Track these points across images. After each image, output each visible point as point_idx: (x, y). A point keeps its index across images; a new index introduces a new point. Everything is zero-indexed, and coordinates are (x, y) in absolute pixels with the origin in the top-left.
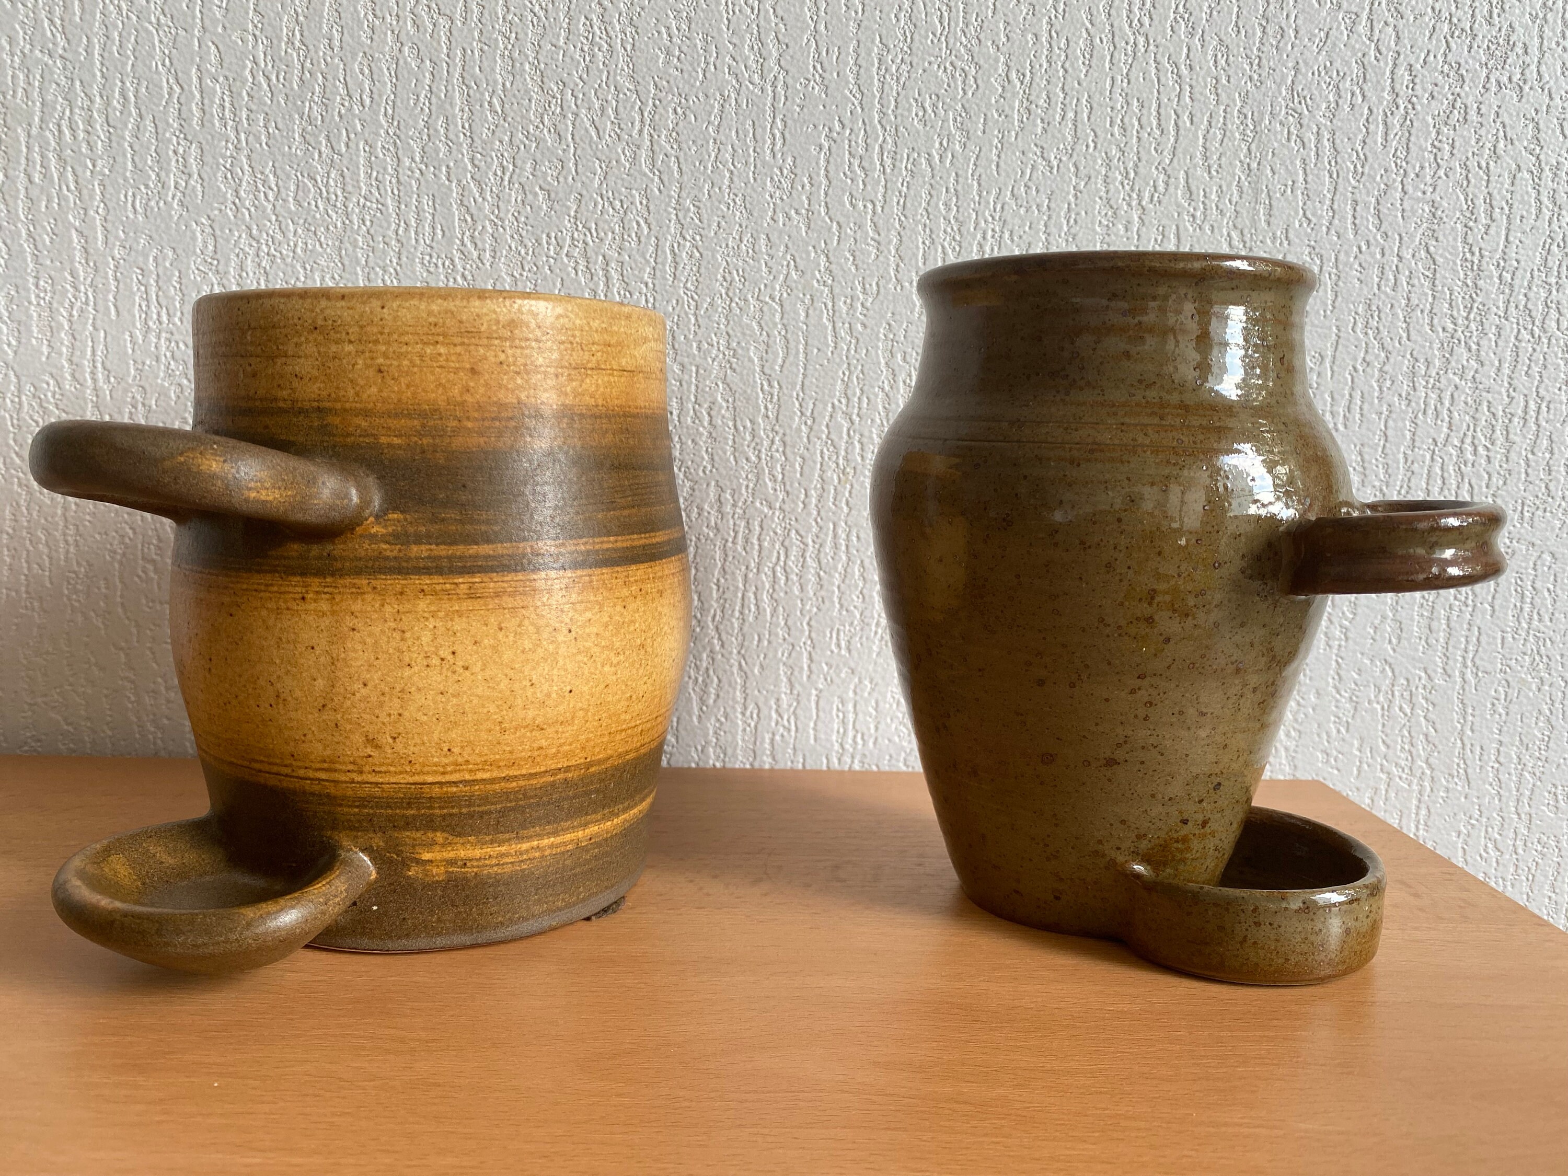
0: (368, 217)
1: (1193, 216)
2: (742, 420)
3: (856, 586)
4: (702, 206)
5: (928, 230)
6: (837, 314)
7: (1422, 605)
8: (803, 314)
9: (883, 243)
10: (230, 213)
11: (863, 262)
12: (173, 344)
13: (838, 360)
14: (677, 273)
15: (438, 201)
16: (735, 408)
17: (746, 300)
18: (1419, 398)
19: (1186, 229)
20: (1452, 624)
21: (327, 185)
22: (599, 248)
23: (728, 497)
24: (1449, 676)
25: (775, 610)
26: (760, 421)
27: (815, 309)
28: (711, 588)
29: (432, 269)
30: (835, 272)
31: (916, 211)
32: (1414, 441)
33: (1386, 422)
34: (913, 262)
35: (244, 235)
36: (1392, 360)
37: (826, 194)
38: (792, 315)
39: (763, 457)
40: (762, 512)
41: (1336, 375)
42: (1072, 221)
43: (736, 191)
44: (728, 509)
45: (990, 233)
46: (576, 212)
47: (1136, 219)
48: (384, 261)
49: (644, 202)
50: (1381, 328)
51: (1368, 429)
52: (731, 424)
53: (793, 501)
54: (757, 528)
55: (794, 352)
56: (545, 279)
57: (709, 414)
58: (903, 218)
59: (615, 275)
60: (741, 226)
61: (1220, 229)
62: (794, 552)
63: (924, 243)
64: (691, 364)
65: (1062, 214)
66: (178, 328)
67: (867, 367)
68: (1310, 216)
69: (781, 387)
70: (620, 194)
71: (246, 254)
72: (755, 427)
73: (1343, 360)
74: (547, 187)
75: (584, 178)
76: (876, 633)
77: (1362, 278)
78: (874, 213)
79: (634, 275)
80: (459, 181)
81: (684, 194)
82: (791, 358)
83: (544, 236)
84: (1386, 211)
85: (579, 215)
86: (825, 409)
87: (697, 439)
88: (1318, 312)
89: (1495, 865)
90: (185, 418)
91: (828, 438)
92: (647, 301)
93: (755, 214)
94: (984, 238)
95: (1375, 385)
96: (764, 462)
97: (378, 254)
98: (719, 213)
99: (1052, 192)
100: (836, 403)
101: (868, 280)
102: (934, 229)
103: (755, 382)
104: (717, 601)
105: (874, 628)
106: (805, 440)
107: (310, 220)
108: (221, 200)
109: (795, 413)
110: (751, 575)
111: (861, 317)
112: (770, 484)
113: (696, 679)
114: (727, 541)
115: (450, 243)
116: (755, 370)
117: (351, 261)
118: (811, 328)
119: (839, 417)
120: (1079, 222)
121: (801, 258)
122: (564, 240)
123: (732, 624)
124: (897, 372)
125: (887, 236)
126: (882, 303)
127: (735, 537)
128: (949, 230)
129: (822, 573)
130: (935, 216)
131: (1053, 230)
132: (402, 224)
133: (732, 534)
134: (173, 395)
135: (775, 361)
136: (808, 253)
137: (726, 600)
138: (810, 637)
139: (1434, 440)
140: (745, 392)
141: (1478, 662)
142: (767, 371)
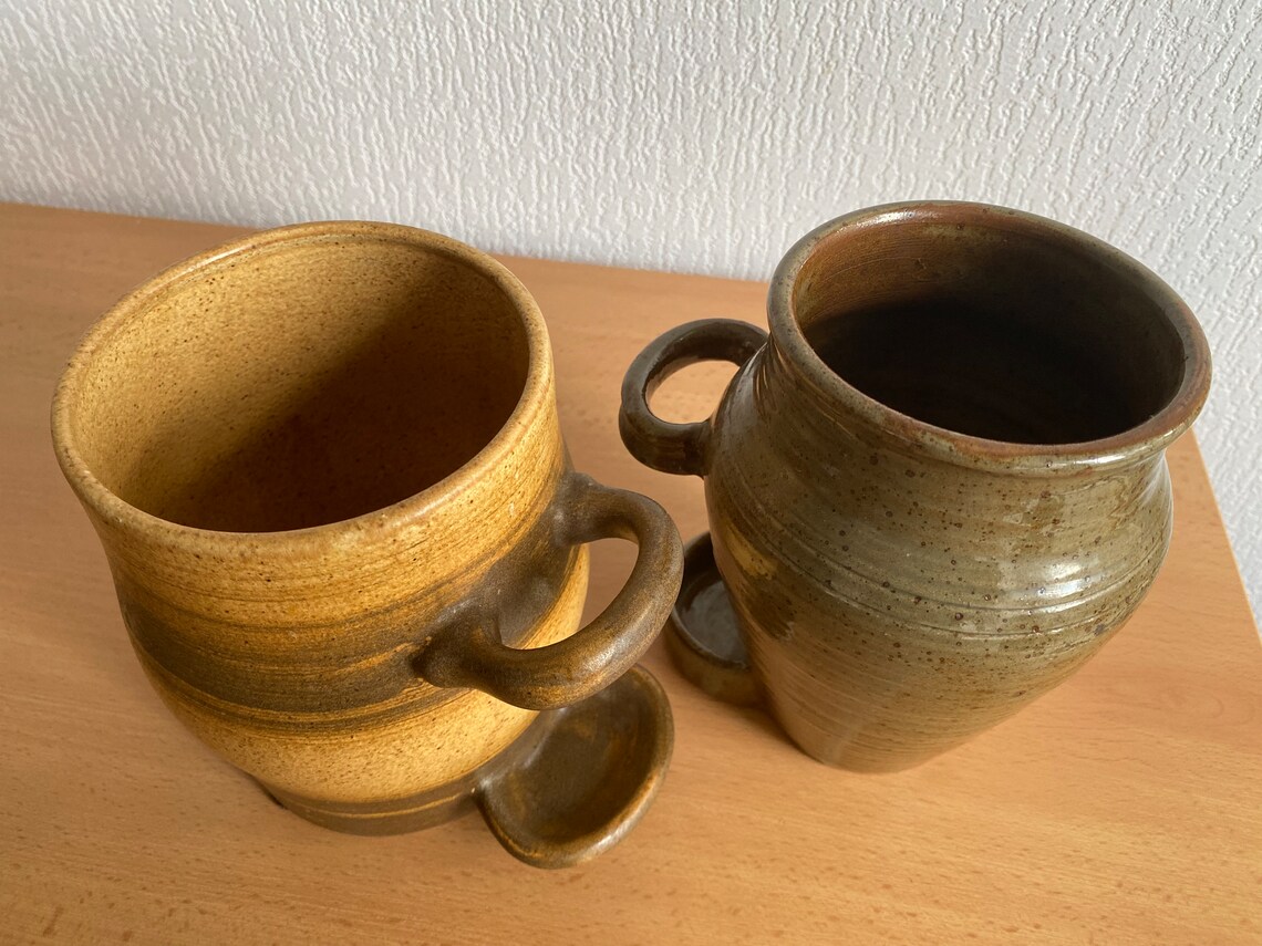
2: (745, 18)
3: (827, 153)
16: (740, 8)
23: (730, 79)
25: (760, 166)
26: (761, 18)
28: (713, 147)
39: (761, 48)
40: (757, 92)
44: (729, 88)
52: (735, 20)
53: (782, 85)
54: (752, 105)
62: (780, 124)
72: (756, 24)
76: (838, 188)
86: (817, 12)
87: (707, 32)
91: (817, 34)
96: (761, 52)
100: (828, 6)
105: (837, 183)
106: (797, 37)
109: (791, 14)
110: (744, 139)
112: (765, 71)
113: (698, 210)
114: (726, 113)
119: (829, 19)
123: (727, 173)
127: (733, 110)
129: (801, 142)
133: (731, 108)
138: (786, 186)
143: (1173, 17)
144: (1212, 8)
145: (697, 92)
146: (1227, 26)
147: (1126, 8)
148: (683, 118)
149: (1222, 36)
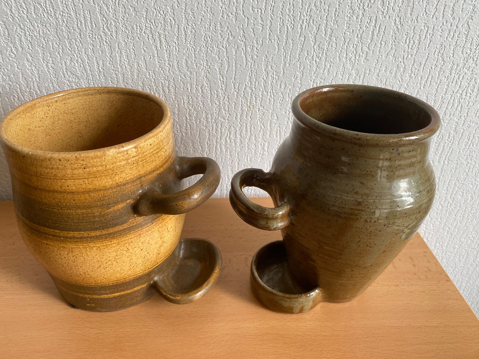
0: (65, 20)
1: (383, 12)
2: (213, 91)
3: (253, 143)
4: (195, 12)
5: (282, 20)
6: (247, 52)
7: (436, 142)
8: (234, 52)
9: (264, 25)
10: (10, 19)
11: (257, 32)
12: (2, 70)
13: (247, 69)
14: (187, 38)
15: (91, 13)
16: (210, 87)
17: (213, 48)
18: (452, 77)
19: (379, 18)
20: (445, 148)
21: (46, 7)
22: (156, 29)
23: (210, 116)
24: (440, 162)
25: (226, 151)
26: (220, 91)
27: (239, 51)
28: (205, 145)
29: (94, 40)
30: (246, 36)
31: (277, 13)
32: (446, 92)
33: (438, 86)
34: (276, 32)
35: (18, 28)
36: (445, 65)
37: (243, 6)
38: (230, 53)
39: (221, 103)
40: (221, 121)
41: (424, 70)
42: (337, 15)
43: (208, 6)
44: (210, 120)
45: (305, 20)
46: (146, 15)
47: (361, 14)
48: (75, 37)
49: (172, 11)
50: (444, 53)
51: (432, 88)
52: (209, 92)
53: (232, 117)
54: (220, 126)
55: (231, 66)
56: (137, 42)
57: (201, 89)
58: (272, 15)
59: (163, 40)
60: (210, 20)
61: (392, 17)
62: (233, 133)
63: (280, 25)
64: (194, 71)
65: (333, 13)
66: (2, 64)
67: (258, 71)
68: (427, 11)
69: (227, 79)
70: (162, 8)
71: (21, 35)
72: (218, 93)
73: (428, 65)
74: (134, 6)
75: (148, 2)
76: (259, 156)
77: (441, 35)
78: (261, 13)
79: (170, 39)
80: (98, 4)
81: (187, 8)
82: (230, 69)
83: (135, 26)
84: (456, 9)
85: (147, 17)
86: (243, 86)
87: (198, 97)
88: (422, 48)
89: (440, 210)
90: (14, 95)
91: (244, 96)
92: (176, 49)
93: (215, 15)
94: (303, 23)
95: (437, 73)
96: (221, 104)
97: (72, 34)
98: (202, 15)
99: (330, 4)
100: (247, 84)
101: (259, 39)
102: (284, 19)
103: (217, 77)
104: (208, 148)
105: (259, 155)
106: (236, 97)
107: (42, 21)
108: (6, 14)
109: (232, 88)
110: (218, 140)
111: (256, 53)
112: (224, 112)
114: (210, 130)
115: (99, 30)
116: (217, 73)
117: (62, 37)
118: (237, 58)
119: (248, 89)
120: (339, 15)
121: (233, 31)
122: (143, 27)
123: (213, 155)
124: (269, 73)
125: (266, 23)
126: (264, 47)
127: (212, 129)
128: (290, 20)
129: (242, 139)
130: (285, 14)
131: (329, 19)
132: (79, 22)
133: (211, 128)
134: (7, 88)
135: (224, 70)
136: (236, 30)
137: (210, 148)
138: (238, 158)
139: (453, 91)
140: (214, 81)
141: (450, 158)
142: (222, 73)
143: (379, 79)
144: (393, 75)
145: (196, 123)
146: (399, 81)
147: (362, 77)
148: (191, 134)
149: (398, 85)
